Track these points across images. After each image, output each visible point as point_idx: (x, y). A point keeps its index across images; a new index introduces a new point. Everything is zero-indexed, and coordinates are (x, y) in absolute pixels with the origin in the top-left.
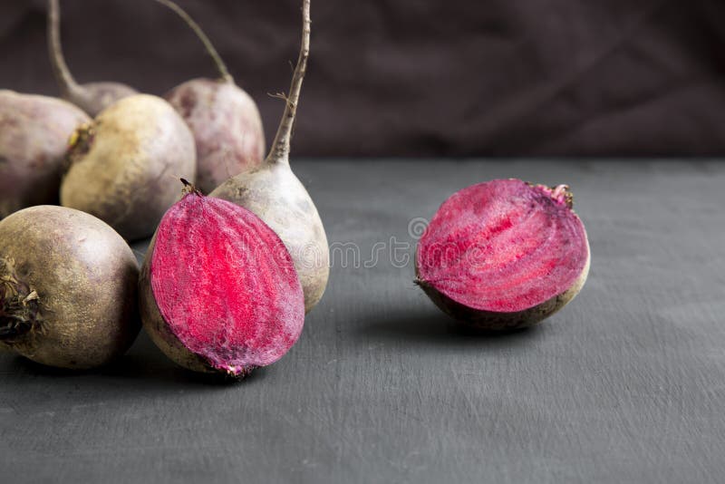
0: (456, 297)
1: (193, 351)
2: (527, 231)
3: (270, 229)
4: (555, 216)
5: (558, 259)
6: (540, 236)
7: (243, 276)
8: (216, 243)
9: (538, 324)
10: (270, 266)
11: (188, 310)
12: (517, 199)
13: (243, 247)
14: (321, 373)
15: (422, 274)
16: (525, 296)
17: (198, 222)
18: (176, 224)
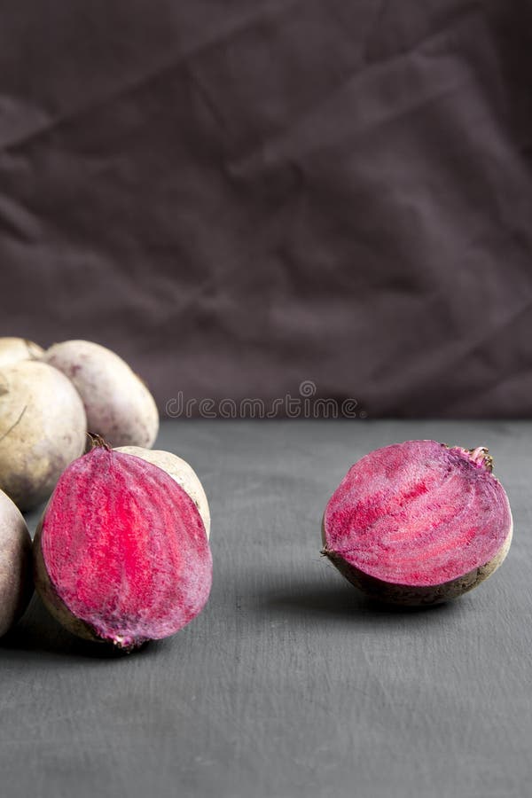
0: (367, 570)
1: (79, 616)
2: (444, 497)
3: (183, 491)
4: (474, 481)
5: (478, 528)
6: (458, 502)
7: (146, 539)
8: (120, 501)
9: (457, 599)
10: (179, 531)
11: (79, 572)
12: (432, 462)
13: (150, 509)
14: (219, 654)
15: (330, 544)
16: (443, 568)
17: (102, 479)
18: (78, 478)
